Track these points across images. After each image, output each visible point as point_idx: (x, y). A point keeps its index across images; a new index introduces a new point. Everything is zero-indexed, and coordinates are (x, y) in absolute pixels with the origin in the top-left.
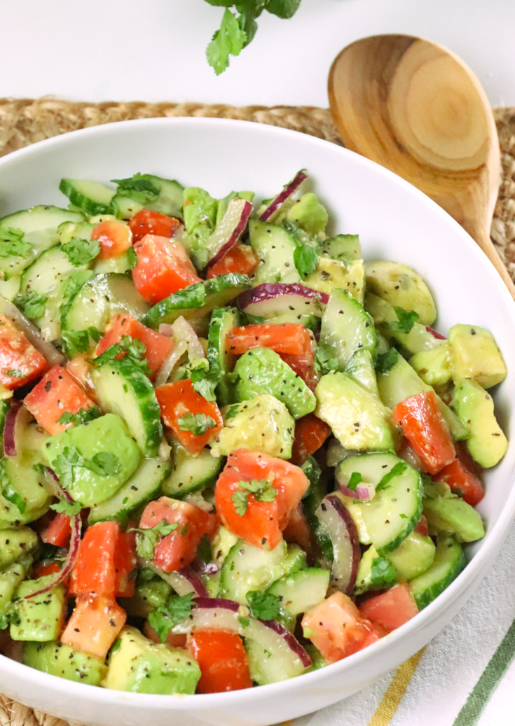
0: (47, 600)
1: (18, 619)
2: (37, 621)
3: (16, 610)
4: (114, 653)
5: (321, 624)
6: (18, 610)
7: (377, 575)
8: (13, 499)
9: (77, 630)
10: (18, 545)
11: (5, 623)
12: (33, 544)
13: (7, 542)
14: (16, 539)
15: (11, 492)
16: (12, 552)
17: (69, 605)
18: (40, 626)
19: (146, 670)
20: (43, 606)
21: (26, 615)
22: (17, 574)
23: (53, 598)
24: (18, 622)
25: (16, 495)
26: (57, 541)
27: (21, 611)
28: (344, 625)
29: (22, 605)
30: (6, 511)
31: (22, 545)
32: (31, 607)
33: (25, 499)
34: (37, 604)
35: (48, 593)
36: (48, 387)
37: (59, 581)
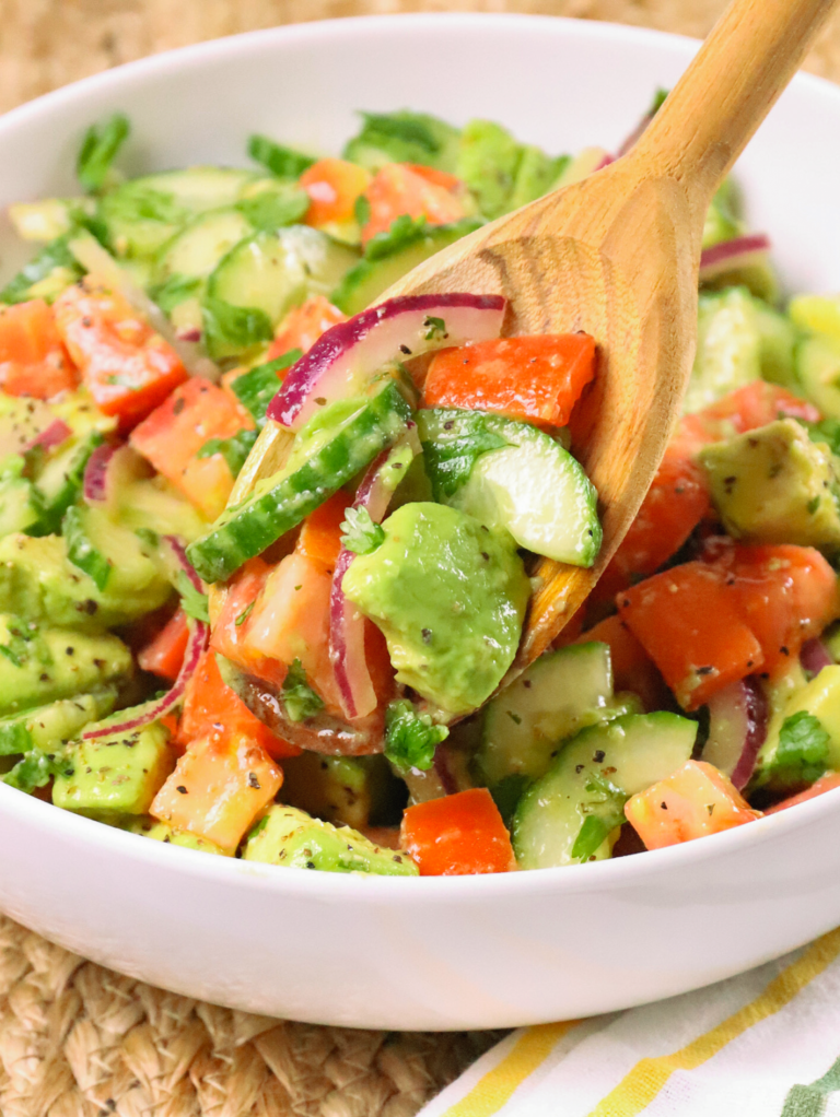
0: (130, 740)
1: (69, 768)
2: (105, 770)
3: (67, 755)
4: (252, 842)
5: (664, 806)
6: (73, 755)
7: (790, 746)
8: (87, 564)
9: (182, 790)
10: (90, 661)
11: (43, 773)
12: (121, 666)
13: (70, 651)
14: (87, 651)
15: (84, 549)
16: (76, 670)
17: (173, 753)
18: (110, 778)
19: (308, 852)
20: (121, 748)
21: (86, 763)
22: (82, 708)
23: (144, 738)
24: (70, 773)
25: (92, 556)
26: (165, 661)
27: (78, 755)
28: (711, 808)
29: (81, 748)
30: (71, 580)
31: (98, 663)
32: (97, 750)
33: (109, 561)
34: (110, 744)
35: (133, 731)
36: (180, 406)
37: (155, 712)
